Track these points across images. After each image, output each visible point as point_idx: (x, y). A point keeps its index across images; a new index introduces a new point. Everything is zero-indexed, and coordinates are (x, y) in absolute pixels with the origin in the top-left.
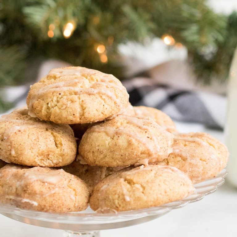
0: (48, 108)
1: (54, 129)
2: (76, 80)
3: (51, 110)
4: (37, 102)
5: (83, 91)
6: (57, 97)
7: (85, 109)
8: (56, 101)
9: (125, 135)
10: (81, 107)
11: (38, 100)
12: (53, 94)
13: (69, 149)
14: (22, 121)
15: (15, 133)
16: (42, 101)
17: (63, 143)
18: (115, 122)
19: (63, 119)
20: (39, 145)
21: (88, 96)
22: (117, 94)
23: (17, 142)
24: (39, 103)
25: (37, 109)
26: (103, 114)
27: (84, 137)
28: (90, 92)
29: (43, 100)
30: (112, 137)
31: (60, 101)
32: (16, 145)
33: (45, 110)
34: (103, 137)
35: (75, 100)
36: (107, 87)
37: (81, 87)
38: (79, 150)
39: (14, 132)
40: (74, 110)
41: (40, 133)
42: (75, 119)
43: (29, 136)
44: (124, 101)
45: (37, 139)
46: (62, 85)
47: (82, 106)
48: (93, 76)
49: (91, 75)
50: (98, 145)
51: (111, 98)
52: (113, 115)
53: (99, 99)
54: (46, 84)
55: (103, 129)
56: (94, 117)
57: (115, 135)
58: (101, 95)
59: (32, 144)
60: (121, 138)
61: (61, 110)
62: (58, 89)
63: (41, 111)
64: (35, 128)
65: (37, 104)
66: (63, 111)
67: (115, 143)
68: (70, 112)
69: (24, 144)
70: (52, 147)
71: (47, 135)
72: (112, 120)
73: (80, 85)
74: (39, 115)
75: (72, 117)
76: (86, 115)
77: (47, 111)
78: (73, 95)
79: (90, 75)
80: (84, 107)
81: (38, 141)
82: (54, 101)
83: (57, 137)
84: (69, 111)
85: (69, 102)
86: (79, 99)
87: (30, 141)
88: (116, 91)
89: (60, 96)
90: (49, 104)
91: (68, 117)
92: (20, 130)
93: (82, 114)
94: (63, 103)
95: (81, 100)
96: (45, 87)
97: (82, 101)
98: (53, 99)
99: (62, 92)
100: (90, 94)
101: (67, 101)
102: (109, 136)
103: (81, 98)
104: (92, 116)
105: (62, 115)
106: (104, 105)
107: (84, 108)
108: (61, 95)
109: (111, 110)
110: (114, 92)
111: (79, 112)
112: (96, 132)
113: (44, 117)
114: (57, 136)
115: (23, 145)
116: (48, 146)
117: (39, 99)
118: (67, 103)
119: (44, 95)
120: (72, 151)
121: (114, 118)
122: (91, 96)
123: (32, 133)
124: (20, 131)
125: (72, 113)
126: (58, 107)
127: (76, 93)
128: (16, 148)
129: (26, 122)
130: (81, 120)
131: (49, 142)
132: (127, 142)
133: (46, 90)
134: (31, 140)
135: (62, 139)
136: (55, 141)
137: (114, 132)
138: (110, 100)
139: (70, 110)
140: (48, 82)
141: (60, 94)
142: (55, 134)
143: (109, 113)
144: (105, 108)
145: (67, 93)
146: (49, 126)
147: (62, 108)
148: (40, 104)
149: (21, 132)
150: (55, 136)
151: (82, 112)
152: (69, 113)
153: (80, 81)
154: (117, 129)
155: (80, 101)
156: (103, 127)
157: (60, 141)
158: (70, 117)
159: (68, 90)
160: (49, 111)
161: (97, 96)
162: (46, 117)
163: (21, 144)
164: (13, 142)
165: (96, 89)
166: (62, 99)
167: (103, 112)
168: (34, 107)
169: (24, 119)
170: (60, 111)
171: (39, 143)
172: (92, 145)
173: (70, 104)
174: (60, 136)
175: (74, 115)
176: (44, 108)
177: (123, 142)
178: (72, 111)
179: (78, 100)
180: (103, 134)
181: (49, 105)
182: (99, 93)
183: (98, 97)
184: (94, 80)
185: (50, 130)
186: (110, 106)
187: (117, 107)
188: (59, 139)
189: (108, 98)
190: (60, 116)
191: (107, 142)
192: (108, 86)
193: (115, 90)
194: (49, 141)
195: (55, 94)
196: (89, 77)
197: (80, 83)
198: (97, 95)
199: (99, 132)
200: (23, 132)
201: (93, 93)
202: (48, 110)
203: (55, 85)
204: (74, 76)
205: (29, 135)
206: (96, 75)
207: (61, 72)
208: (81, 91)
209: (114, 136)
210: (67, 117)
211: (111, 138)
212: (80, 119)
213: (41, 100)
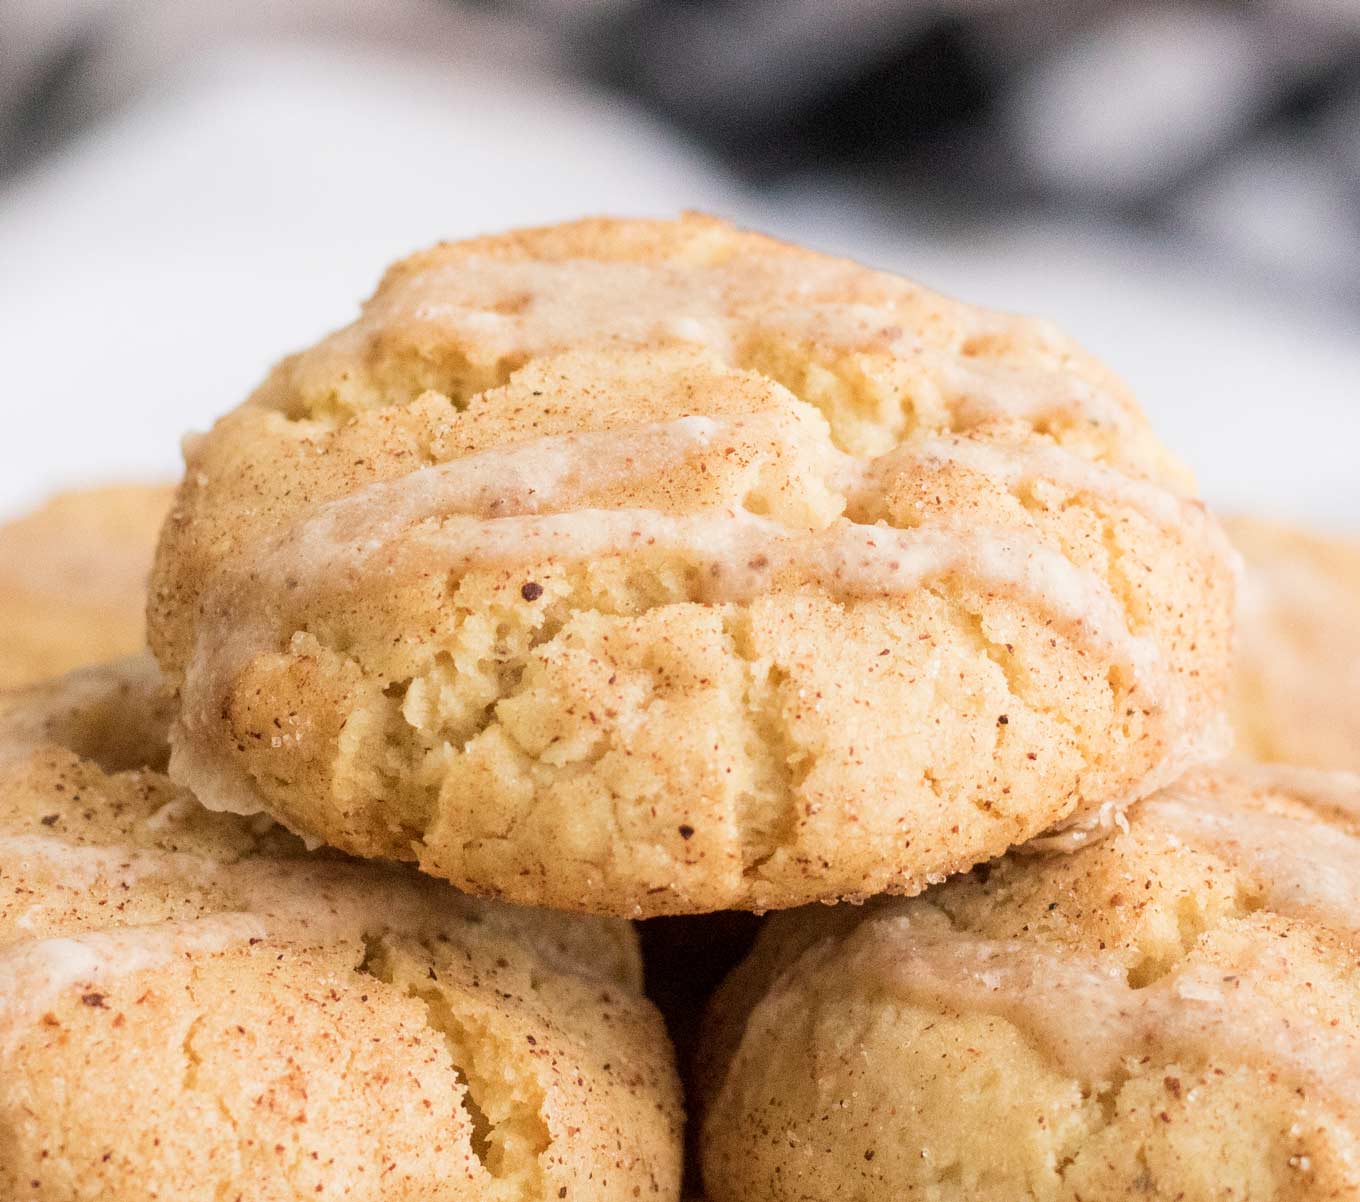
0: (398, 736)
1: (444, 938)
2: (702, 429)
3: (431, 761)
4: (271, 665)
5: (777, 561)
6: (495, 622)
7: (807, 764)
8: (482, 666)
9: (1243, 1069)
10: (760, 745)
11: (283, 646)
12: (454, 586)
13: (612, 1175)
14: (112, 857)
15: (50, 1022)
16: (330, 663)
17: (553, 1113)
18: (1115, 901)
19: (570, 870)
20: (307, 1164)
21: (837, 610)
22: (1134, 573)
23: (66, 1130)
24: (301, 683)
25: (275, 742)
26: (998, 815)
27: (773, 1035)
28: (852, 571)
29: (344, 645)
30: (1104, 1086)
31: (534, 672)
32: (64, 1165)
33: (359, 761)
34: (991, 1081)
35: (701, 674)
36: (1026, 498)
37: (757, 504)
38: (713, 1165)
39: (37, 1018)
40: (686, 776)
41: (311, 1022)
42: (696, 874)
43: (194, 1059)
44: (1203, 642)
45: (283, 1098)
46: (544, 487)
47: (770, 734)
48: (865, 364)
49: (843, 352)
50: (945, 1163)
51: (1071, 631)
52: (1085, 807)
53: (955, 648)
54: (361, 450)
55: (991, 979)
56: (905, 856)
57: (1134, 1065)
58: (974, 602)
59: (236, 1155)
60: (1203, 1102)
61: (547, 777)
62: (507, 536)
63: (317, 765)
64: (255, 950)
65: (275, 688)
66: (568, 791)
67: (1141, 1158)
68: (640, 800)
69: (141, 1150)
70: (441, 1176)
71: (389, 1039)
72: (1078, 869)
73: (736, 482)
74: (299, 801)
75: (665, 859)
76: (821, 836)
77: (381, 772)
78: (668, 612)
79: (830, 355)
80: (794, 750)
81: (301, 1119)
82: (465, 665)
83: (487, 1050)
84: (629, 791)
85: (635, 689)
86: (741, 645)
87: (212, 1117)
88: (1123, 540)
89: (533, 615)
90: (415, 692)
91: (619, 848)
92: (99, 988)
93: (771, 815)
94: (563, 691)
95: (760, 670)
96: (361, 498)
97: (778, 676)
98: (452, 640)
99: (558, 569)
100: (849, 597)
101: (609, 672)
102: (1066, 1075)
103: (759, 642)
104: (884, 845)
105: (550, 833)
106: (1003, 720)
107: (793, 759)
108: (544, 600)
109: (1074, 763)
110: (1103, 557)
111: (744, 798)
112: (907, 999)
113: (349, 825)
114: (482, 1032)
115: (136, 1160)
116: (405, 1166)
117: (299, 637)
118: (609, 703)
119: (357, 597)
120: (645, 1185)
121: (1100, 841)
122: (869, 616)
123: (234, 1022)
124: (95, 1000)
125: (669, 815)
126: (511, 736)
127: (700, 586)
128: (55, 1190)
129: (149, 864)
130: (760, 887)
131: (412, 1124)
132: (1270, 1159)
133: (375, 544)
134: (224, 1110)
135: (541, 1069)
136: (467, 1102)
137: (1126, 1029)
138: (1064, 654)
139: (643, 781)
140: (384, 433)
141: (530, 592)
142: (467, 1007)
143: (1055, 796)
144: (1016, 751)
145: (610, 580)
146: (398, 903)
147: (561, 755)
148: (308, 696)
149: (116, 1006)
150: (468, 1027)
151: (770, 797)
152: (630, 812)
153: (744, 435)
154: (1154, 998)
155: (749, 677)
156: (986, 949)
157: (518, 1096)
158: (643, 849)
159: (622, 544)
160: (405, 773)
161: (932, 610)
162: (365, 825)
163: (117, 1157)
164: (30, 1128)
165: (917, 536)
166: (552, 649)
167: (991, 793)
168: (246, 721)
169: (127, 818)
170: (529, 785)
171: (310, 1138)
172: (869, 1156)
173: (645, 707)
174: (518, 1043)
175: (686, 832)
176: (349, 743)
177: (1224, 1156)
178: (670, 788)
179: (734, 667)
180: (1001, 1045)
181: (414, 711)
182: (950, 581)
183: (938, 626)
184: (874, 404)
185: (408, 968)
186: (1062, 719)
187: (1137, 722)
188: (509, 1075)
189: (1049, 634)
190: (538, 840)
191: (1045, 1146)
192: (1041, 490)
193: (1109, 534)
194: (408, 1108)
195: (473, 588)
196: (821, 379)
197: (743, 463)
198: (932, 600)
199: (948, 1009)
200: (133, 1015)
201: (888, 587)
202: (393, 761)
203: (470, 476)
204: (666, 364)
205: (197, 1044)
206: (897, 347)
207: (517, 304)
208: (760, 563)
209: (1119, 1077)
210: (610, 853)
211: (1086, 1095)
212: (751, 871)
213: (320, 638)
